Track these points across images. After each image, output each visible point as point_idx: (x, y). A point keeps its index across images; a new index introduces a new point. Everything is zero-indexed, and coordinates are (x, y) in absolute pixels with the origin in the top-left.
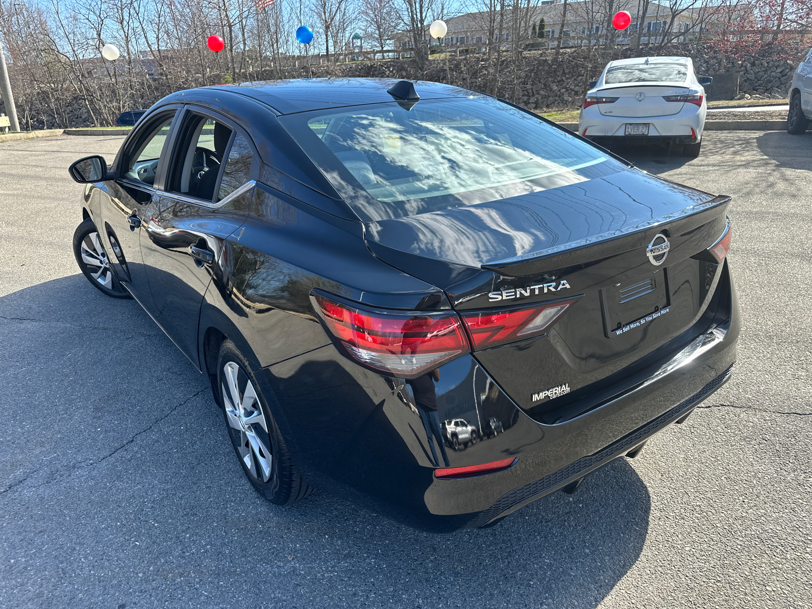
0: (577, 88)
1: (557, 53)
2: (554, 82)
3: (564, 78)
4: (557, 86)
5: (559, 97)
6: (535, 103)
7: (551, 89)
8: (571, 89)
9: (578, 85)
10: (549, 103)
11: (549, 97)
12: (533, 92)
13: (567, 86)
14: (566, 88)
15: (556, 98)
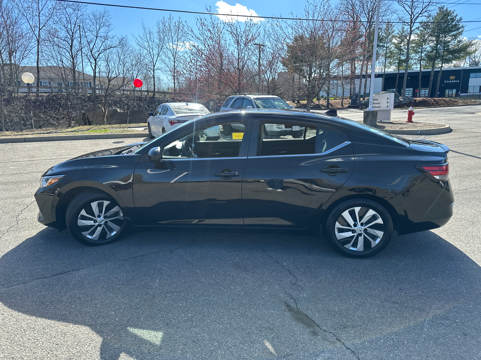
0: (57, 116)
1: (38, 96)
2: (40, 112)
3: (47, 110)
4: (43, 114)
5: (47, 121)
6: (31, 125)
7: (40, 117)
8: (53, 117)
9: (57, 115)
10: (41, 125)
11: (40, 121)
12: (27, 118)
13: (51, 115)
14: (50, 116)
15: (45, 122)
